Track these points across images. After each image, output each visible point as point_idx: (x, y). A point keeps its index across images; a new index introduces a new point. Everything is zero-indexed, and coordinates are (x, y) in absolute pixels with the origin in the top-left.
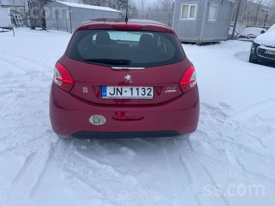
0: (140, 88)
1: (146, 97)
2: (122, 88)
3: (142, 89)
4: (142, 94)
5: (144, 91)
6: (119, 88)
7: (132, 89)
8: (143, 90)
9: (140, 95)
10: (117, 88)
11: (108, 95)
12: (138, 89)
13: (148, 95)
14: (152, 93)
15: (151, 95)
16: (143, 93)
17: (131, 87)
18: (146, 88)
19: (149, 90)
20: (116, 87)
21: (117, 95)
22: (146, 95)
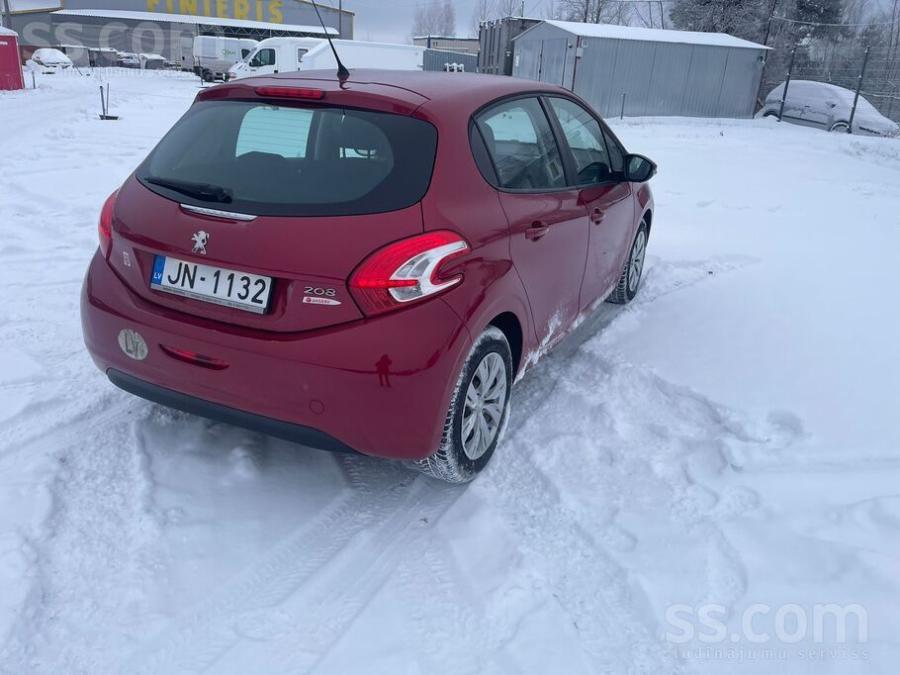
0: (238, 275)
1: (247, 306)
2: (196, 267)
3: (243, 279)
4: (239, 295)
5: (246, 287)
6: (191, 267)
7: (217, 274)
8: (245, 282)
9: (234, 297)
10: (186, 266)
11: (165, 282)
12: (231, 277)
13: (254, 300)
14: (264, 297)
15: (261, 302)
16: (243, 293)
17: (216, 269)
18: (254, 278)
19: (260, 286)
20: (184, 263)
21: (183, 285)
22: (248, 301)
